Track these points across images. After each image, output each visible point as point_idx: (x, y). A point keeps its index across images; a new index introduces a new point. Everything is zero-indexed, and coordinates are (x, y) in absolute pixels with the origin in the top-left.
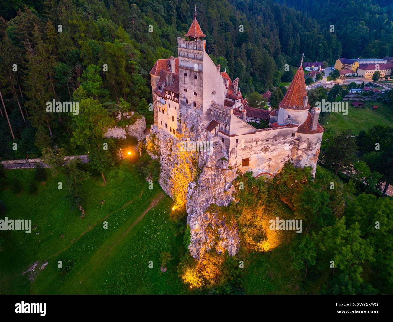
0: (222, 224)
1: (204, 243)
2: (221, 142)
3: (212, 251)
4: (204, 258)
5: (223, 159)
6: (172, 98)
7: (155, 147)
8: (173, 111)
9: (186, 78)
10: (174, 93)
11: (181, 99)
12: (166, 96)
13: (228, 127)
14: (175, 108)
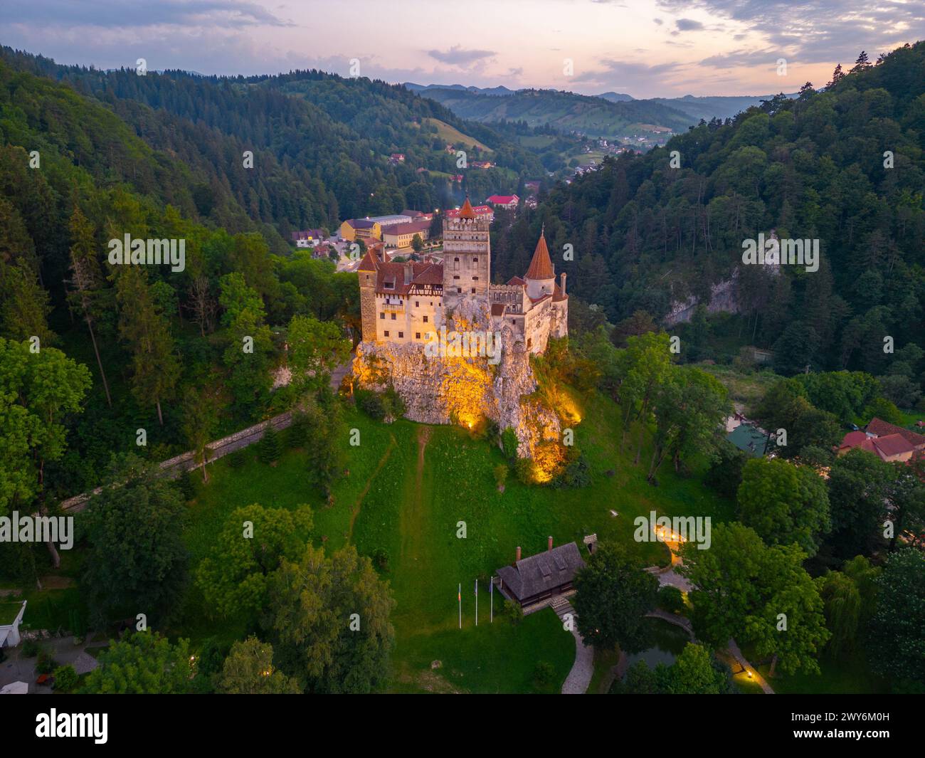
0: (540, 411)
1: (531, 438)
2: (510, 325)
3: (542, 442)
4: (537, 454)
5: (518, 342)
6: (427, 292)
7: (379, 373)
8: (425, 309)
9: (457, 264)
10: (431, 285)
11: (447, 289)
12: (410, 292)
13: (519, 305)
14: (431, 304)
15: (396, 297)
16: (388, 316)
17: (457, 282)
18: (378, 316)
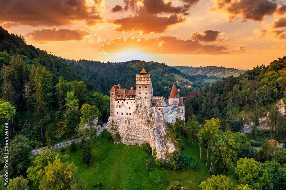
0: (167, 142)
2: (158, 111)
3: (167, 153)
5: (161, 117)
6: (130, 98)
7: (114, 127)
8: (129, 104)
9: (140, 88)
10: (132, 96)
11: (137, 97)
12: (125, 99)
13: (161, 104)
14: (132, 102)
15: (121, 100)
16: (118, 107)
17: (140, 95)
18: (115, 107)
